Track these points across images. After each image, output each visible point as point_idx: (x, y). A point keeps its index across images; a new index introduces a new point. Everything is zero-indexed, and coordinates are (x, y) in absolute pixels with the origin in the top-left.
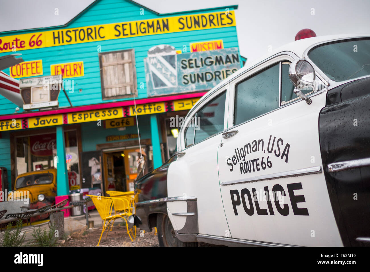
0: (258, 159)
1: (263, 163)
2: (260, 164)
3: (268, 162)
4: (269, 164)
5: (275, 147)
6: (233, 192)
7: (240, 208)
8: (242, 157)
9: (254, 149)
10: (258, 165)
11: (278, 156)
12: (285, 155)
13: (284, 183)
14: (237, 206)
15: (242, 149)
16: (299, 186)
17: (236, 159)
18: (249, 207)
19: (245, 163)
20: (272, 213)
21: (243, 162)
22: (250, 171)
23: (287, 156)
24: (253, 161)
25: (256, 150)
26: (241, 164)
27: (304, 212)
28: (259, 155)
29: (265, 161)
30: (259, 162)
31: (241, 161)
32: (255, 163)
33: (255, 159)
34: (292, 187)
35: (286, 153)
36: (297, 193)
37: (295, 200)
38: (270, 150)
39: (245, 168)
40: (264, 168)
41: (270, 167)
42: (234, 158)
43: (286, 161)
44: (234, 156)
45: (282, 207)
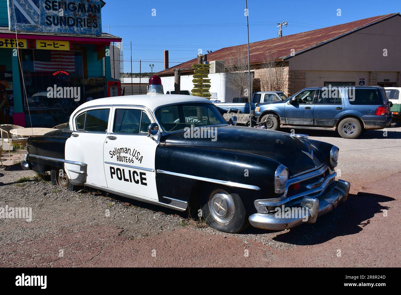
0: (127, 157)
1: (129, 160)
2: (128, 160)
3: (132, 160)
4: (132, 161)
5: (136, 155)
6: (111, 168)
7: (115, 176)
8: (119, 153)
9: (126, 152)
10: (127, 160)
11: (137, 159)
12: (141, 160)
13: (138, 171)
14: (113, 175)
15: (119, 149)
16: (145, 174)
17: (115, 153)
18: (120, 176)
19: (120, 156)
20: (131, 181)
21: (119, 156)
22: (122, 161)
23: (141, 161)
24: (124, 157)
25: (126, 153)
26: (117, 156)
27: (146, 184)
28: (128, 155)
29: (131, 159)
30: (128, 159)
31: (118, 155)
32: (125, 158)
33: (126, 156)
34: (142, 174)
35: (141, 159)
36: (143, 176)
37: (142, 179)
38: (134, 155)
39: (119, 158)
40: (130, 162)
41: (133, 163)
42: (114, 152)
43: (141, 163)
44: (114, 151)
45: (136, 180)
